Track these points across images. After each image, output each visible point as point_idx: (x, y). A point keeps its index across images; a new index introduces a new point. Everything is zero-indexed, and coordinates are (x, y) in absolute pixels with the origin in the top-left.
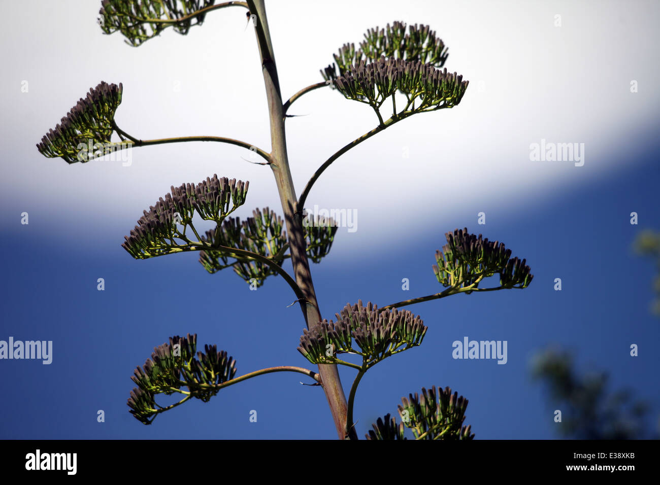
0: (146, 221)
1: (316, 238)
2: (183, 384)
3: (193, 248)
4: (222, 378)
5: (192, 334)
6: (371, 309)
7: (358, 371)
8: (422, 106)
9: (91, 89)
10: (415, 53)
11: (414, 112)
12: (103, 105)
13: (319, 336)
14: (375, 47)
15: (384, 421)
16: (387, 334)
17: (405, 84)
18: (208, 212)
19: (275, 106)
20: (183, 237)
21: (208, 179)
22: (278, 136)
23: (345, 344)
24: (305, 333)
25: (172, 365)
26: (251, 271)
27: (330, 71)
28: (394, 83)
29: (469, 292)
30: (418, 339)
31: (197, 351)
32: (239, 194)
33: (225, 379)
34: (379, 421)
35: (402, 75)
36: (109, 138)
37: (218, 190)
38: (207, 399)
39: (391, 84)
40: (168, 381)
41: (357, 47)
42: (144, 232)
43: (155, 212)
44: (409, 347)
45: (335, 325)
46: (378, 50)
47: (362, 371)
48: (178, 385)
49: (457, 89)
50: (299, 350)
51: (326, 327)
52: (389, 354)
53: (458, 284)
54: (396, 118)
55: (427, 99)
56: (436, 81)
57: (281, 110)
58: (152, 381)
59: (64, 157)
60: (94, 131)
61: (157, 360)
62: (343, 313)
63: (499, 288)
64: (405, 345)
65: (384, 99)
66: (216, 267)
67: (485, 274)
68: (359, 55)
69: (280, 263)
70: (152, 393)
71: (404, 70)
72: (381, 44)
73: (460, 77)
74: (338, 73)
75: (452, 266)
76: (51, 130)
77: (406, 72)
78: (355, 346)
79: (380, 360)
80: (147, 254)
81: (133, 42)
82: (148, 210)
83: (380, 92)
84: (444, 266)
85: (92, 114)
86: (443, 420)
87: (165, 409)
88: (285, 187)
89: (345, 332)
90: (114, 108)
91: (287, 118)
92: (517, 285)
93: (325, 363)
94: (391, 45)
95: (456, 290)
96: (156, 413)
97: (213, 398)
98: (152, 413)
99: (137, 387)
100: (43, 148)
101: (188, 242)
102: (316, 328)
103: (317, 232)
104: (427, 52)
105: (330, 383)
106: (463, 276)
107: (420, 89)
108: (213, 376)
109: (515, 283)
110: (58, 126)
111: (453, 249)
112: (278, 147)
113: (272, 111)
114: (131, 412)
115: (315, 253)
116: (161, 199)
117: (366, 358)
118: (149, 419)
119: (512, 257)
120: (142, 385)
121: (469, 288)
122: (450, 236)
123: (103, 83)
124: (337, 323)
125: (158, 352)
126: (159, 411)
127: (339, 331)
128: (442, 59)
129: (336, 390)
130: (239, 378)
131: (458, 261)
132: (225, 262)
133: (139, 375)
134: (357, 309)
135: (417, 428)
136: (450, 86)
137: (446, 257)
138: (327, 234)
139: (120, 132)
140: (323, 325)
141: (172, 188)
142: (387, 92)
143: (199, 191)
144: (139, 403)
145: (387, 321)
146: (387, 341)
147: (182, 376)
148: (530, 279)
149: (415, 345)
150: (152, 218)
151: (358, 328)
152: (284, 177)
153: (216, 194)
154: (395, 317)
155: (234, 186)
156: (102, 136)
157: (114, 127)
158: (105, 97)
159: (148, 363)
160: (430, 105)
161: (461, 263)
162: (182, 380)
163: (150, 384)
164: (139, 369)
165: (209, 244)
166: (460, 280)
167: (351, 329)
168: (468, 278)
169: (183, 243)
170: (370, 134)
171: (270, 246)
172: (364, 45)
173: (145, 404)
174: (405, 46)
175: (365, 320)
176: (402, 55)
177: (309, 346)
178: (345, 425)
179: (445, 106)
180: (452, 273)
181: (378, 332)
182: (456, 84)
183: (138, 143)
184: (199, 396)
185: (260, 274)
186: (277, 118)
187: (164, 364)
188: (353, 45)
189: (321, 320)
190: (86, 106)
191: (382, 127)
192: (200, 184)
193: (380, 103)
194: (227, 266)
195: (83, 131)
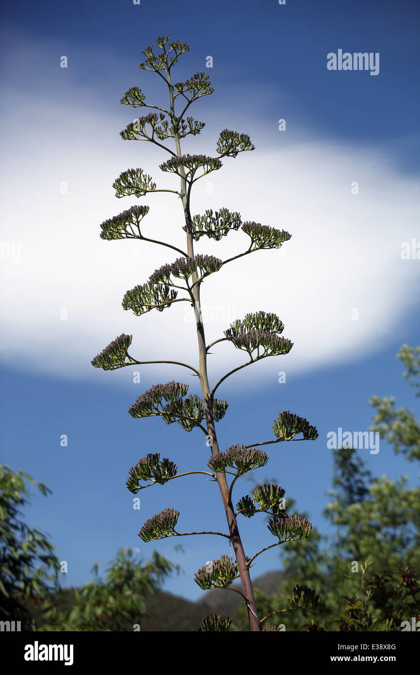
0: (140, 401)
1: (218, 410)
2: (152, 477)
3: (161, 414)
4: (171, 474)
5: (157, 453)
6: (243, 448)
7: (235, 476)
8: (271, 353)
9: (118, 337)
10: (268, 326)
11: (267, 355)
12: (123, 344)
13: (218, 459)
14: (250, 322)
15: (245, 498)
16: (250, 460)
17: (263, 342)
18: (169, 398)
19: (202, 349)
20: (157, 409)
21: (170, 383)
22: (203, 363)
23: (230, 464)
24: (211, 457)
25: (148, 467)
26: (186, 424)
27: (228, 332)
28: (259, 342)
29: (288, 440)
30: (264, 463)
31: (160, 461)
32: (184, 390)
33: (172, 476)
34: (243, 498)
35: (263, 338)
36: (124, 359)
37: (174, 388)
38: (163, 484)
39: (257, 342)
40: (146, 475)
41: (242, 322)
42: (139, 406)
43: (144, 397)
44: (260, 466)
45: (226, 455)
46: (251, 324)
47: (237, 476)
48: (151, 476)
49: (288, 346)
50: (208, 465)
51: (221, 455)
52: (251, 469)
53: (284, 437)
54: (259, 358)
55: (273, 350)
56: (278, 342)
57: (205, 350)
58: (138, 474)
59: (103, 368)
60: (117, 356)
61: (141, 465)
62: (229, 449)
63: (302, 440)
64: (258, 466)
65: (254, 349)
66: (170, 421)
67: (297, 433)
68: (242, 325)
69: (200, 421)
70: (138, 480)
71: (264, 336)
72: (253, 321)
73: (290, 341)
74: (232, 333)
75: (281, 428)
76: (98, 355)
77: (265, 337)
78: (234, 465)
79: (246, 472)
80: (139, 416)
81: (137, 314)
82: (141, 396)
83: (252, 346)
84: (277, 427)
85: (117, 348)
86: (273, 500)
87: (143, 487)
88: (205, 387)
89: (230, 458)
90: (128, 347)
91: (207, 354)
92: (311, 439)
93: (220, 472)
94: (258, 322)
95: (283, 439)
96: (139, 489)
97: (166, 483)
98: (138, 489)
99: (131, 476)
100: (94, 363)
101: (159, 411)
102: (217, 456)
103: (219, 407)
104: (274, 326)
105: (221, 480)
106: (286, 433)
107: (271, 346)
108: (167, 473)
109: (310, 437)
110: (101, 353)
111: (283, 420)
112: (203, 368)
113: (200, 351)
114: (128, 487)
115: (217, 417)
116: (147, 391)
117: (239, 471)
118: (136, 492)
119: (310, 425)
120: (134, 475)
121: (288, 439)
122: (281, 414)
123: (123, 334)
124: (226, 453)
125: (142, 461)
126: (141, 488)
127: (228, 458)
128: (281, 330)
129: (224, 484)
130: (179, 475)
131: (284, 426)
132: (174, 419)
133: (132, 471)
134: (236, 448)
135: (261, 502)
136: (285, 345)
137: (279, 424)
138: (223, 409)
139: (130, 358)
140: (220, 454)
141: (153, 386)
142: (256, 346)
143: (165, 388)
144: (132, 483)
145: (250, 454)
146: (250, 463)
147: (152, 472)
148: (317, 436)
149: (263, 465)
150: (143, 400)
151: (236, 457)
152: (205, 382)
153: (173, 390)
154: (254, 452)
155: (181, 387)
156: (121, 359)
157: (127, 355)
158: (124, 341)
159: (137, 465)
160: (275, 353)
161: (286, 427)
162: (152, 474)
163: (137, 476)
164: (132, 468)
165: (169, 413)
166: (285, 435)
167: (233, 456)
168: (289, 434)
169: (156, 412)
170: (247, 364)
171: (196, 412)
172: (245, 321)
173: (134, 484)
174: (264, 323)
175: (240, 453)
176: (262, 327)
177: (213, 464)
178: (227, 500)
179: (282, 353)
180: (281, 431)
181: (246, 459)
182: (288, 344)
183: (138, 363)
184: (160, 482)
185: (190, 426)
186: (203, 354)
187: (144, 466)
188: (240, 320)
189: (219, 451)
190: (115, 345)
191: (252, 362)
192: (166, 385)
193: (252, 351)
194: (175, 421)
195: (112, 356)
